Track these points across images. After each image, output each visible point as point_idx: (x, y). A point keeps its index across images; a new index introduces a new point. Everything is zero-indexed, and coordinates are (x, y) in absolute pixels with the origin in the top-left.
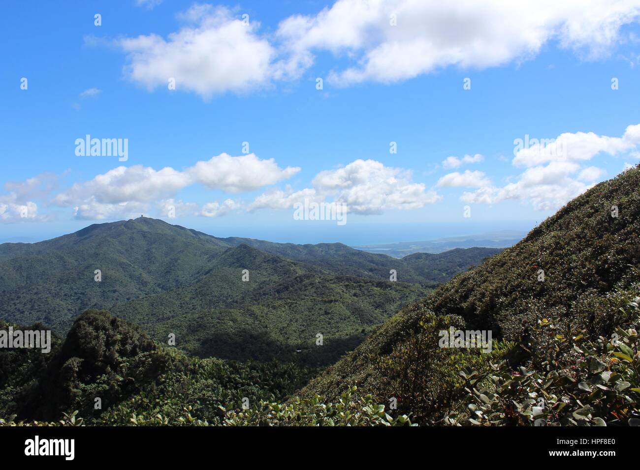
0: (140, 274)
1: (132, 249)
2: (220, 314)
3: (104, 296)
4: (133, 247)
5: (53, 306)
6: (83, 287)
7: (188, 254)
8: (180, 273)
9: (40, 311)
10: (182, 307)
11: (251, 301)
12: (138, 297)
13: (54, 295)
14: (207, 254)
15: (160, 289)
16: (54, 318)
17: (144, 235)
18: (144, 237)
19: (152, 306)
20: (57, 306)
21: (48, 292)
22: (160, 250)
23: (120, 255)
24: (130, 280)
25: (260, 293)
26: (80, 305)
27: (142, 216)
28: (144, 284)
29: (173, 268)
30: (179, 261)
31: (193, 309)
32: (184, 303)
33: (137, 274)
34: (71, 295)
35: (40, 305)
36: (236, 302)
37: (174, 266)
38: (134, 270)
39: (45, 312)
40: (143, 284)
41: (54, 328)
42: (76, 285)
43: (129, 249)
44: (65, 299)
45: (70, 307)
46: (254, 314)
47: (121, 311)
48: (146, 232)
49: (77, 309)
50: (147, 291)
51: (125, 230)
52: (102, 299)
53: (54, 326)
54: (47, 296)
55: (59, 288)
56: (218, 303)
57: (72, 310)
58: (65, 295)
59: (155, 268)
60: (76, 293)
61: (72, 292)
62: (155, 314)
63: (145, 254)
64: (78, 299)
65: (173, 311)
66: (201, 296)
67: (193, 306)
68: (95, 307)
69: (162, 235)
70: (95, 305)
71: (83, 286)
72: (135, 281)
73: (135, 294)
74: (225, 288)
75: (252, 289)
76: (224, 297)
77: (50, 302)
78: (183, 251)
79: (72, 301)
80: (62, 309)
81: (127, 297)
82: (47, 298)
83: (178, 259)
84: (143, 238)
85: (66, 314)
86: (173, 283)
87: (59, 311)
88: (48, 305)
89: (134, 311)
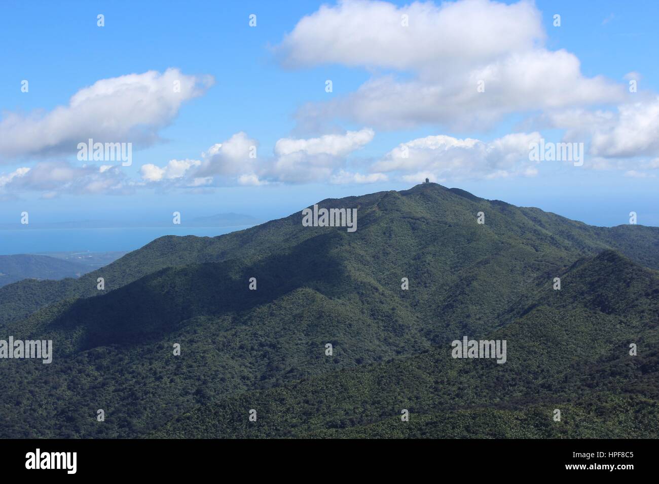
0: (393, 309)
1: (386, 254)
2: (474, 418)
3: (311, 352)
4: (390, 250)
5: (214, 368)
6: (276, 333)
7: (497, 269)
8: (473, 308)
9: (190, 377)
10: (436, 389)
11: (579, 388)
12: (380, 358)
13: (221, 346)
14: (538, 269)
15: (429, 343)
16: (212, 393)
17: (413, 224)
18: (413, 229)
19: (379, 384)
20: (220, 369)
21: (210, 341)
22: (443, 258)
23: (361, 266)
24: (369, 321)
25: (604, 371)
26: (264, 369)
27: (427, 180)
28: (399, 330)
29: (460, 297)
30: (475, 283)
31: (457, 395)
32: (442, 382)
33: (386, 308)
34: (252, 349)
35: (191, 366)
36: (549, 388)
37: (463, 293)
38: (383, 299)
39: (199, 379)
40: (395, 330)
41: (188, 418)
42: (264, 327)
43: (381, 255)
44: (241, 356)
45: (246, 372)
46: (546, 426)
47: (316, 392)
48: (418, 219)
49: (259, 377)
50: (402, 344)
51: (379, 213)
52: (308, 357)
53: (188, 414)
54: (206, 348)
55: (233, 331)
56: (515, 385)
57: (248, 379)
58: (241, 347)
59: (426, 297)
60: (261, 345)
61: (255, 342)
62: (379, 402)
63: (410, 266)
64: (264, 356)
65: (417, 398)
66: (482, 369)
67: (459, 388)
68: (290, 374)
69: (450, 226)
70: (292, 371)
71: (277, 330)
72: (381, 324)
73: (374, 351)
74: (535, 353)
75: (597, 357)
76: (529, 372)
77: (209, 361)
78: (487, 262)
79: (252, 360)
80: (229, 375)
81: (358, 357)
82: (204, 352)
83: (474, 278)
84: (411, 232)
85: (235, 387)
86: (457, 332)
87: (223, 380)
88: (204, 366)
89: (341, 393)
